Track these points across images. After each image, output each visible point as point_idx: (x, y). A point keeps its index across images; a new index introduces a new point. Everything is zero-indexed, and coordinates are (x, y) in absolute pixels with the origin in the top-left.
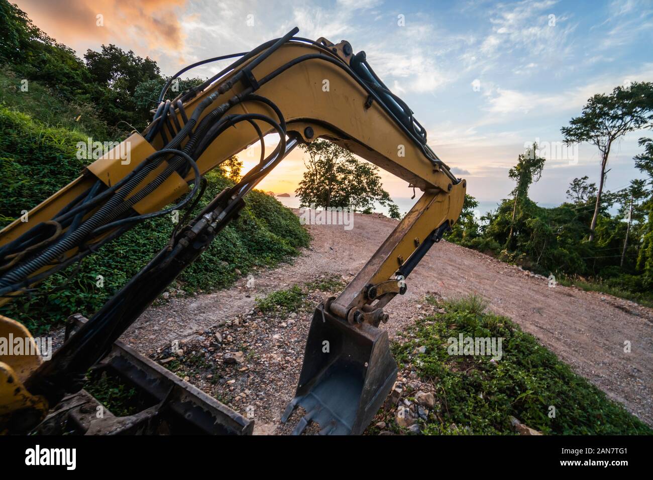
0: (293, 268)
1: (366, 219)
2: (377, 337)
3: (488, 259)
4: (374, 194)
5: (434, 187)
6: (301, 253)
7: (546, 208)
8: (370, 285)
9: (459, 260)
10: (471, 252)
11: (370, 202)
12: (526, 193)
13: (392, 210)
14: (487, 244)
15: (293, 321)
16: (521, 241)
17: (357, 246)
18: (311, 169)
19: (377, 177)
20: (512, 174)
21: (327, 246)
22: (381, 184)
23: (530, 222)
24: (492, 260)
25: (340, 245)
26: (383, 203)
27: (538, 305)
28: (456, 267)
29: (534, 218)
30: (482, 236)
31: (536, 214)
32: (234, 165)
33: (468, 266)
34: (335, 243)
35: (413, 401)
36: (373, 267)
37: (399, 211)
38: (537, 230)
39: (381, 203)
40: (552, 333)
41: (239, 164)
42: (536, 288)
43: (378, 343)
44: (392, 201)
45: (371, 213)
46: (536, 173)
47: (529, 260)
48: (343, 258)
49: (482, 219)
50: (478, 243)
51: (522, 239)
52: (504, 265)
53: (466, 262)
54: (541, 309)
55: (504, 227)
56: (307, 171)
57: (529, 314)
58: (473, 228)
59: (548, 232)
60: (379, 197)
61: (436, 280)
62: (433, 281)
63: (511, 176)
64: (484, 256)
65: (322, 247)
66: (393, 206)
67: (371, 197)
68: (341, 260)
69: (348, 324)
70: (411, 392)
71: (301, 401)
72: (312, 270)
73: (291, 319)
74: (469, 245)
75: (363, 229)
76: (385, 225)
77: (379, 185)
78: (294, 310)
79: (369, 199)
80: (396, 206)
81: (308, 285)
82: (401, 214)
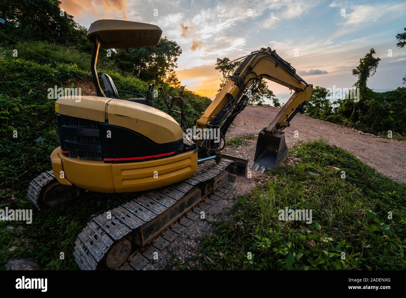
0: (230, 133)
1: (260, 109)
2: (281, 137)
3: (336, 126)
4: (263, 93)
5: (299, 89)
7: (380, 92)
8: (278, 123)
9: (317, 127)
10: (325, 122)
11: (261, 98)
12: (365, 83)
13: (275, 102)
14: (338, 118)
16: (361, 116)
18: (224, 82)
19: (265, 82)
20: (355, 72)
21: (242, 123)
22: (267, 86)
23: (367, 102)
24: (338, 126)
25: (249, 122)
26: (269, 98)
27: (363, 147)
28: (315, 130)
29: (370, 100)
30: (334, 114)
31: (372, 97)
32: (176, 84)
34: (246, 121)
35: (293, 161)
36: (278, 118)
37: (279, 102)
38: (372, 107)
39: (267, 97)
40: (369, 160)
41: (179, 83)
42: (364, 139)
44: (275, 96)
45: (263, 105)
46: (372, 69)
47: (366, 127)
49: (335, 103)
50: (332, 118)
51: (361, 114)
52: (346, 128)
53: (322, 128)
54: (365, 149)
55: (349, 108)
56: (222, 83)
57: (356, 151)
58: (328, 110)
59: (380, 108)
60: (267, 94)
63: (355, 74)
64: (333, 124)
65: (240, 124)
66: (275, 99)
67: (261, 95)
68: (251, 129)
69: (272, 134)
70: (292, 159)
71: (256, 162)
72: (239, 133)
73: (240, 147)
74: (325, 119)
75: (260, 114)
76: (273, 111)
77: (266, 87)
78: (240, 145)
79: (260, 96)
80: (277, 99)
81: (241, 138)
82: (281, 104)
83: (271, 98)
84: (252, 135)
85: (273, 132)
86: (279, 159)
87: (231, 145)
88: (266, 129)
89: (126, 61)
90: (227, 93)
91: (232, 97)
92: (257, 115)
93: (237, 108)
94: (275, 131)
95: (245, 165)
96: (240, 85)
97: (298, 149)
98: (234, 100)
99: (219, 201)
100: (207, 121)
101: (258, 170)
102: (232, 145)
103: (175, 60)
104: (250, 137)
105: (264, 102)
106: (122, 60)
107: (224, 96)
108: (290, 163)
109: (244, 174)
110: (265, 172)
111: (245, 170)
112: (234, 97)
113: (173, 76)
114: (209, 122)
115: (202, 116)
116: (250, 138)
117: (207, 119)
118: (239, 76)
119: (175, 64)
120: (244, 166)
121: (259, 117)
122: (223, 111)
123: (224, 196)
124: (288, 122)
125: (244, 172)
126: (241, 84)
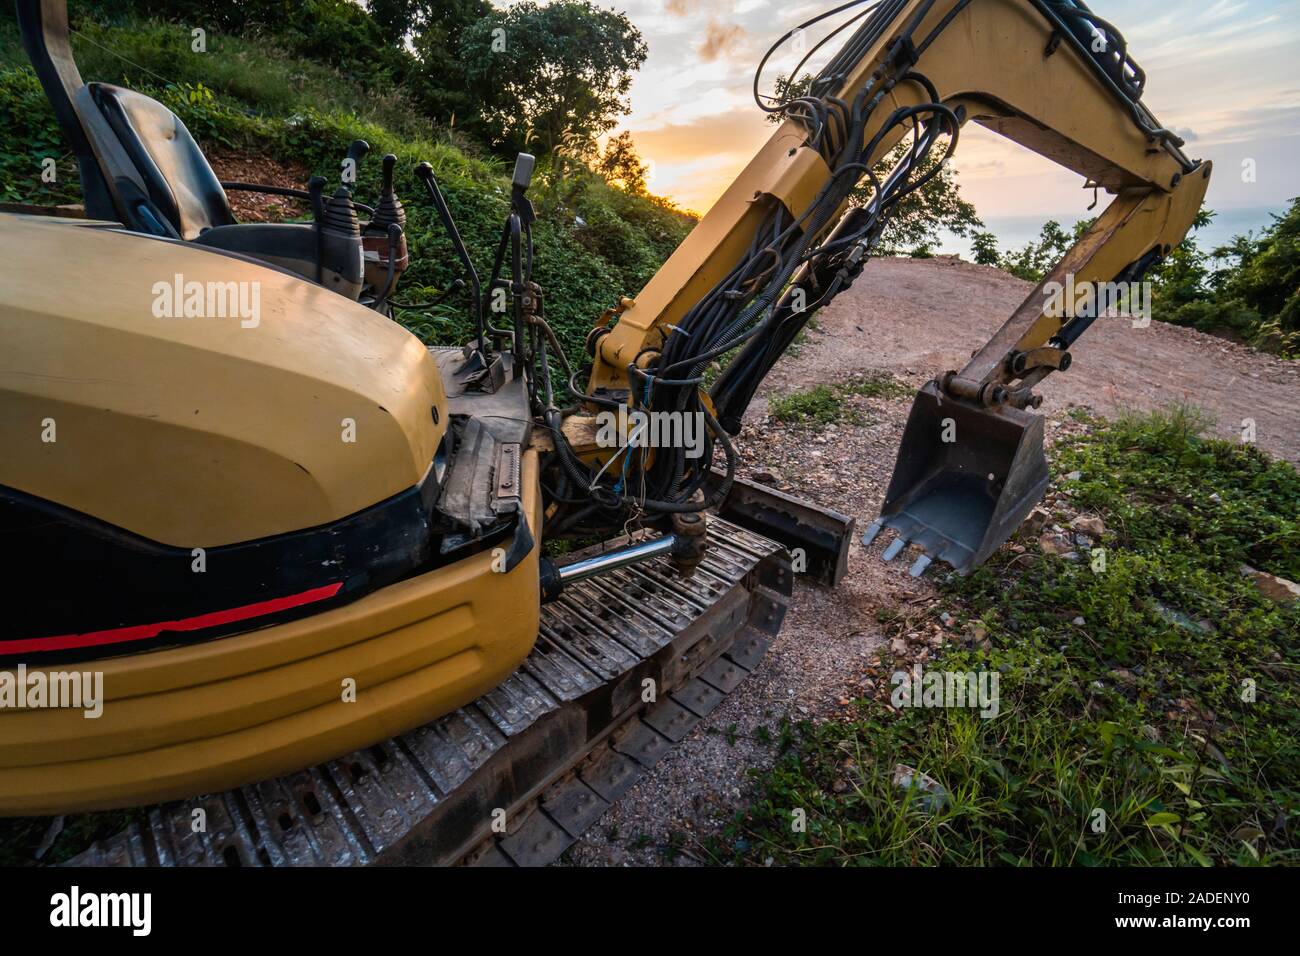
1: (921, 269)
2: (1030, 421)
3: (1222, 346)
4: (939, 212)
5: (1139, 182)
6: (805, 337)
8: (1016, 352)
9: (1143, 350)
11: (929, 229)
13: (979, 247)
14: (1223, 314)
15: (834, 435)
17: (909, 323)
19: (949, 171)
21: (850, 324)
22: (957, 188)
24: (1231, 349)
25: (875, 322)
26: (960, 230)
28: (1134, 363)
30: (1210, 296)
32: (633, 176)
33: (1166, 362)
34: (865, 319)
35: (1068, 529)
36: (1019, 326)
37: (997, 247)
39: (952, 229)
43: (1031, 430)
44: (981, 224)
45: (932, 256)
48: (885, 345)
49: (1219, 254)
50: (1200, 314)
52: (1266, 358)
53: (1162, 354)
55: (1282, 273)
58: (1188, 280)
60: (951, 218)
61: (1084, 387)
62: (1078, 390)
64: (1210, 339)
65: (839, 326)
66: (983, 237)
67: (931, 220)
68: (882, 349)
69: (983, 406)
70: (1063, 519)
71: (890, 521)
72: (834, 365)
73: (830, 432)
74: (1171, 316)
75: (920, 289)
76: (967, 281)
77: (952, 190)
78: (831, 421)
79: (926, 225)
80: (990, 236)
81: (839, 387)
82: (1002, 254)
83: (966, 232)
84: (883, 376)
85: (987, 395)
86: (1001, 523)
87: (794, 418)
88: (955, 381)
89: (449, 88)
90: (758, 194)
91: (789, 218)
92: (908, 293)
93: (813, 277)
94: (997, 391)
95: (839, 542)
96: (837, 149)
97: (1081, 459)
98: (798, 233)
99: (686, 745)
100: (638, 350)
101: (898, 556)
102: (798, 419)
103: (624, 85)
104: (877, 386)
105: (939, 244)
106: (437, 87)
107: (746, 207)
108: (1053, 540)
109: (832, 583)
110: (927, 571)
111: (834, 566)
112: (798, 214)
113: (621, 150)
114: (646, 358)
115: (625, 317)
116: (872, 393)
117: (642, 336)
118: (839, 97)
119: (621, 99)
120: (831, 545)
121: (915, 304)
122: (724, 298)
123: (716, 709)
124: (1064, 346)
125: (832, 574)
126: (842, 141)
